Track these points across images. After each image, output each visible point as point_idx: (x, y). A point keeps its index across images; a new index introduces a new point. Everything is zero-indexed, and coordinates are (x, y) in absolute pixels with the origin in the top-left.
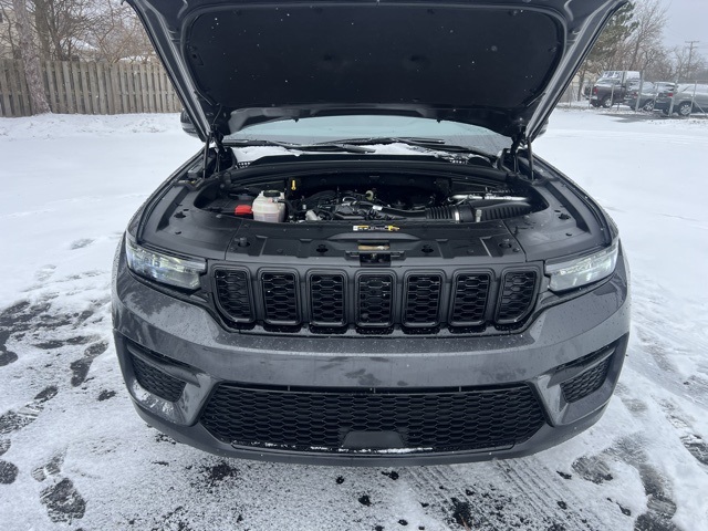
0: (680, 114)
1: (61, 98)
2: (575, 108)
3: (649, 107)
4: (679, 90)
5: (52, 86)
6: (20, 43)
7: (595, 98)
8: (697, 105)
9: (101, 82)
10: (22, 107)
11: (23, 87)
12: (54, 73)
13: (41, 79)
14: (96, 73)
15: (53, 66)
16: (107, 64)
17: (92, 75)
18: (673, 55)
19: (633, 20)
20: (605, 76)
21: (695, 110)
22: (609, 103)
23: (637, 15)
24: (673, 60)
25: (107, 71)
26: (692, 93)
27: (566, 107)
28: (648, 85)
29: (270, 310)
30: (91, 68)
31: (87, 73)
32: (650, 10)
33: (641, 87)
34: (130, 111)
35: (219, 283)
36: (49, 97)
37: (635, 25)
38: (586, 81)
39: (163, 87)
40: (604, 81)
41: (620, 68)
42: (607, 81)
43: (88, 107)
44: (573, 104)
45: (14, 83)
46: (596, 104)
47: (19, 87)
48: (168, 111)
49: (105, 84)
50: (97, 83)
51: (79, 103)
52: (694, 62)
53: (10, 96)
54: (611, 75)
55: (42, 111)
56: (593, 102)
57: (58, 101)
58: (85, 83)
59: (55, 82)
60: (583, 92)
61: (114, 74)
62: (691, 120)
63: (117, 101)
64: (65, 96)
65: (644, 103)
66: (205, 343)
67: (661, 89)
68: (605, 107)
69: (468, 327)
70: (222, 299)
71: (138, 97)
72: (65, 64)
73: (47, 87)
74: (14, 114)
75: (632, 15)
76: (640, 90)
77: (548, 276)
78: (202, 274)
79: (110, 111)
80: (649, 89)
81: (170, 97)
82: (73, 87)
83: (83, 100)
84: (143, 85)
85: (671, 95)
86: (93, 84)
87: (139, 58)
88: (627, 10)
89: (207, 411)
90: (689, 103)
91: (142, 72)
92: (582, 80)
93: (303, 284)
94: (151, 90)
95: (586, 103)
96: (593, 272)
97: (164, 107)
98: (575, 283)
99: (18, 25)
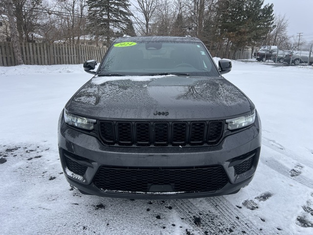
0: (295, 64)
1: (28, 58)
2: (250, 61)
3: (281, 61)
4: (294, 54)
5: (24, 53)
6: (11, 35)
7: (258, 57)
8: (302, 60)
9: (45, 52)
10: (11, 62)
11: (12, 54)
12: (25, 48)
13: (19, 50)
14: (43, 48)
15: (25, 45)
16: (48, 44)
17: (42, 48)
18: (292, 39)
19: (273, 24)
20: (262, 48)
21: (301, 62)
22: (264, 59)
23: (275, 22)
24: (292, 41)
25: (48, 47)
26: (299, 55)
27: (246, 61)
28: (281, 52)
29: (121, 137)
30: (42, 45)
31: (40, 48)
32: (281, 20)
33: (278, 53)
34: (58, 64)
35: (102, 127)
36: (23, 58)
37: (274, 26)
38: (255, 50)
39: (72, 53)
40: (262, 50)
41: (269, 45)
42: (264, 50)
43: (40, 62)
44: (249, 60)
45: (8, 52)
46: (259, 60)
47: (10, 54)
48: (74, 64)
49: (47, 52)
50: (44, 52)
51: (36, 60)
52: (301, 42)
53: (6, 57)
54: (265, 47)
55: (20, 64)
56: (258, 59)
57: (27, 59)
58: (39, 52)
59: (26, 52)
60: (253, 55)
61: (51, 48)
62: (299, 66)
63: (52, 59)
64: (30, 57)
65: (279, 59)
66: (96, 150)
67: (286, 53)
68: (263, 61)
69: (197, 143)
70: (102, 133)
71: (62, 58)
72: (30, 44)
73: (22, 53)
74: (8, 65)
75: (273, 22)
76: (277, 54)
77: (227, 123)
78: (95, 124)
79: (49, 63)
80: (281, 54)
81: (75, 58)
82: (33, 53)
83: (38, 59)
84: (64, 52)
85: (290, 56)
86: (42, 53)
87: (62, 41)
88: (271, 20)
89: (96, 178)
90: (298, 59)
91: (63, 47)
92: (253, 50)
93: (134, 127)
94: (67, 55)
95: (255, 59)
96: (245, 122)
97: (73, 62)
98: (238, 127)
99: (10, 27)
